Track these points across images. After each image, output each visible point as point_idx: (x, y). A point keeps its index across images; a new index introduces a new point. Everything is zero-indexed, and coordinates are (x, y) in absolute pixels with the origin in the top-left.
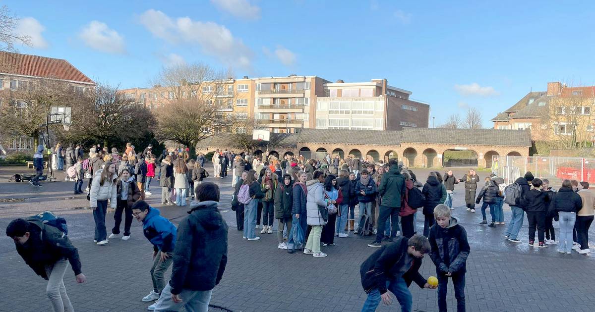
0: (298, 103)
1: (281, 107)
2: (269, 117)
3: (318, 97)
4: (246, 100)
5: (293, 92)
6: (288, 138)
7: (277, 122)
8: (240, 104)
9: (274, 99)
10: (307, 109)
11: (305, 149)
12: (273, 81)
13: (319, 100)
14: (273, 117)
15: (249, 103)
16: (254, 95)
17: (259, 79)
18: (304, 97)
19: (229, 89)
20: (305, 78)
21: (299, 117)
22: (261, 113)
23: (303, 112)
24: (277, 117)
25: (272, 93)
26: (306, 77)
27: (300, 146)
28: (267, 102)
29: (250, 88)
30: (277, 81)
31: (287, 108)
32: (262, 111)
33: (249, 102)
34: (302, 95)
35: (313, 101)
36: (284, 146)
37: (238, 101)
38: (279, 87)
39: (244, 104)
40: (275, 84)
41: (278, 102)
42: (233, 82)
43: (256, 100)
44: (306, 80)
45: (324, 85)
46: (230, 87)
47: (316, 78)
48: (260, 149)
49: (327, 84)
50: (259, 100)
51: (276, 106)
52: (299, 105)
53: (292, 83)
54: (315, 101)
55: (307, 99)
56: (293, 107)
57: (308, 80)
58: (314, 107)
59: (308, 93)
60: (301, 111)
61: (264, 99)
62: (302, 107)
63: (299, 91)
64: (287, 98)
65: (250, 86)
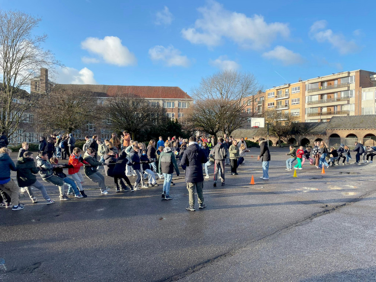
0: (344, 96)
1: (328, 102)
2: (318, 111)
3: (362, 88)
4: (299, 100)
5: (339, 86)
6: (319, 126)
7: (325, 114)
8: (294, 103)
9: (322, 95)
10: (352, 100)
11: (335, 136)
12: (320, 80)
13: (364, 91)
14: (321, 111)
15: (301, 102)
16: (305, 94)
17: (308, 81)
18: (348, 90)
19: (286, 92)
20: (349, 73)
21: (345, 108)
22: (311, 108)
23: (348, 103)
24: (325, 110)
25: (319, 91)
26: (351, 72)
27: (330, 133)
28: (316, 98)
29: (301, 89)
30: (323, 79)
31: (333, 101)
32: (311, 106)
33: (301, 100)
34: (346, 88)
35: (358, 92)
36: (314, 134)
37: (293, 101)
38: (326, 84)
39: (297, 102)
40: (322, 83)
41: (325, 97)
42: (288, 86)
43: (307, 98)
44: (351, 75)
45: (371, 77)
46: (287, 90)
47: (360, 71)
48: (293, 137)
49: (374, 75)
50: (309, 97)
51: (324, 101)
52: (344, 98)
53: (337, 79)
54: (360, 92)
55: (352, 91)
56: (338, 100)
57: (353, 74)
58: (359, 98)
59: (353, 86)
60: (346, 102)
61: (313, 97)
62: (347, 99)
63: (343, 86)
64: (333, 93)
65: (301, 87)
